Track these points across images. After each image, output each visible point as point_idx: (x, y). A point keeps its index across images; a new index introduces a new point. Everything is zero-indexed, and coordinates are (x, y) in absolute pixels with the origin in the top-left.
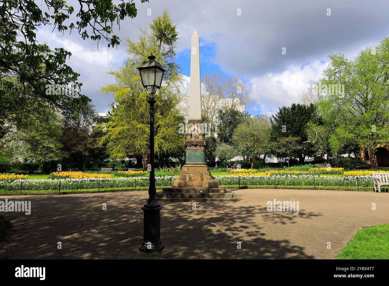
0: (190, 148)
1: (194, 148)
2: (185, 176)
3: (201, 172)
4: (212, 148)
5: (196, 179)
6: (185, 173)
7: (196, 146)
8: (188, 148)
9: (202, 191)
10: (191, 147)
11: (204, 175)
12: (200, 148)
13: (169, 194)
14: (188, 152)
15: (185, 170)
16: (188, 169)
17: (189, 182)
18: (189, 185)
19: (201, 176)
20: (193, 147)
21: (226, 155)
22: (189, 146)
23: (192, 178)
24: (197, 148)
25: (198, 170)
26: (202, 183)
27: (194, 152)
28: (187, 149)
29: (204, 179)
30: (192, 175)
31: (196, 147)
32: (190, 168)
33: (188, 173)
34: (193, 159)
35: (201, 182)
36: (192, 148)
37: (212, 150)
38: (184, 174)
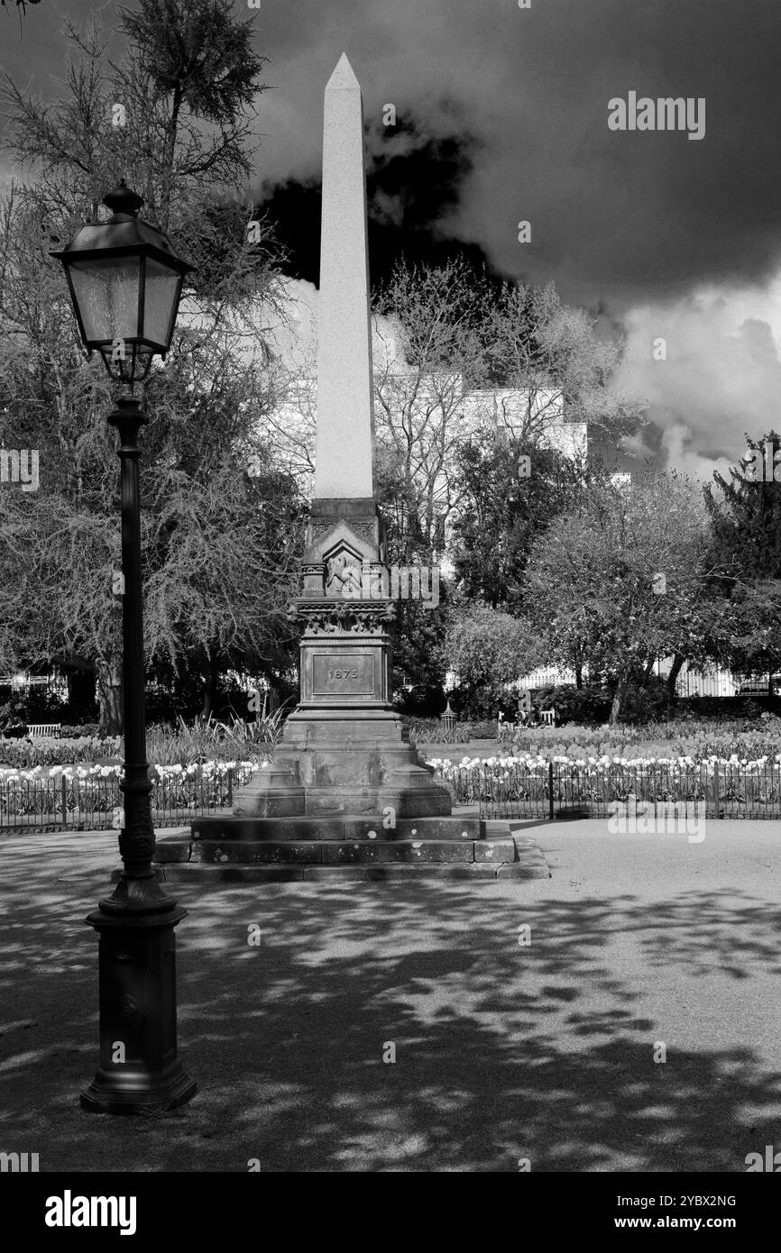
0: (321, 633)
1: (339, 631)
2: (297, 762)
3: (369, 746)
4: (428, 630)
5: (350, 779)
6: (295, 750)
7: (348, 622)
8: (309, 632)
9: (377, 832)
10: (322, 626)
11: (385, 758)
12: (368, 634)
13: (221, 846)
14: (308, 649)
15: (294, 738)
16: (311, 731)
17: (317, 791)
18: (317, 804)
19: (371, 765)
20: (332, 627)
21: (493, 661)
22: (316, 624)
23: (331, 774)
24: (352, 633)
25: (358, 737)
26: (376, 795)
27: (339, 650)
28: (306, 639)
29: (385, 776)
30: (327, 759)
31: (349, 629)
32: (323, 726)
33: (313, 751)
34: (332, 686)
35: (370, 791)
36: (331, 635)
37: (427, 637)
38: (294, 756)
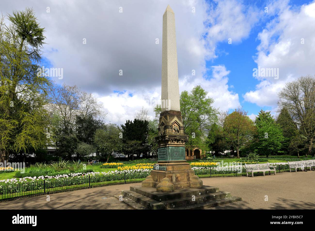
0: (172, 143)
1: (176, 143)
2: (172, 176)
3: (187, 171)
5: (183, 180)
6: (171, 173)
7: (178, 141)
8: (169, 143)
9: (201, 193)
10: (173, 142)
11: (190, 174)
12: (182, 144)
14: (170, 147)
15: (169, 170)
16: (173, 168)
17: (177, 183)
18: (178, 187)
19: (187, 176)
20: (175, 142)
21: (86, 152)
22: (171, 141)
23: (179, 179)
24: (179, 144)
25: (183, 169)
26: (190, 183)
27: (176, 147)
28: (169, 144)
29: (190, 178)
30: (178, 175)
31: (178, 143)
32: (175, 167)
33: (175, 173)
34: (175, 156)
35: (188, 182)
36: (174, 144)
38: (171, 175)
